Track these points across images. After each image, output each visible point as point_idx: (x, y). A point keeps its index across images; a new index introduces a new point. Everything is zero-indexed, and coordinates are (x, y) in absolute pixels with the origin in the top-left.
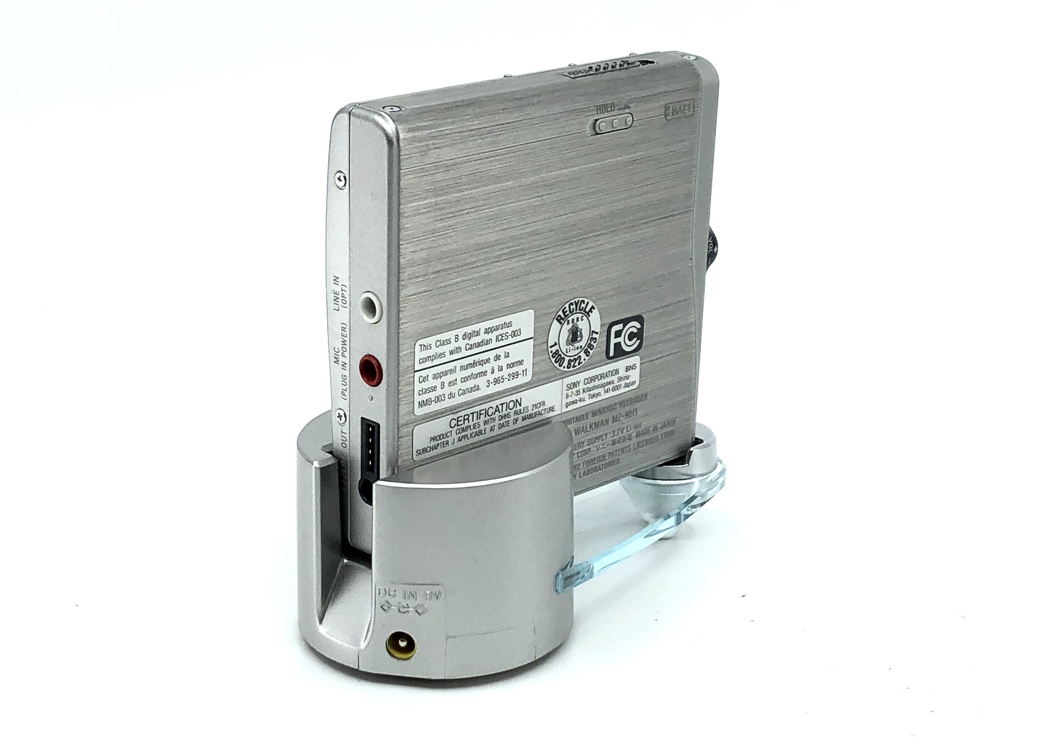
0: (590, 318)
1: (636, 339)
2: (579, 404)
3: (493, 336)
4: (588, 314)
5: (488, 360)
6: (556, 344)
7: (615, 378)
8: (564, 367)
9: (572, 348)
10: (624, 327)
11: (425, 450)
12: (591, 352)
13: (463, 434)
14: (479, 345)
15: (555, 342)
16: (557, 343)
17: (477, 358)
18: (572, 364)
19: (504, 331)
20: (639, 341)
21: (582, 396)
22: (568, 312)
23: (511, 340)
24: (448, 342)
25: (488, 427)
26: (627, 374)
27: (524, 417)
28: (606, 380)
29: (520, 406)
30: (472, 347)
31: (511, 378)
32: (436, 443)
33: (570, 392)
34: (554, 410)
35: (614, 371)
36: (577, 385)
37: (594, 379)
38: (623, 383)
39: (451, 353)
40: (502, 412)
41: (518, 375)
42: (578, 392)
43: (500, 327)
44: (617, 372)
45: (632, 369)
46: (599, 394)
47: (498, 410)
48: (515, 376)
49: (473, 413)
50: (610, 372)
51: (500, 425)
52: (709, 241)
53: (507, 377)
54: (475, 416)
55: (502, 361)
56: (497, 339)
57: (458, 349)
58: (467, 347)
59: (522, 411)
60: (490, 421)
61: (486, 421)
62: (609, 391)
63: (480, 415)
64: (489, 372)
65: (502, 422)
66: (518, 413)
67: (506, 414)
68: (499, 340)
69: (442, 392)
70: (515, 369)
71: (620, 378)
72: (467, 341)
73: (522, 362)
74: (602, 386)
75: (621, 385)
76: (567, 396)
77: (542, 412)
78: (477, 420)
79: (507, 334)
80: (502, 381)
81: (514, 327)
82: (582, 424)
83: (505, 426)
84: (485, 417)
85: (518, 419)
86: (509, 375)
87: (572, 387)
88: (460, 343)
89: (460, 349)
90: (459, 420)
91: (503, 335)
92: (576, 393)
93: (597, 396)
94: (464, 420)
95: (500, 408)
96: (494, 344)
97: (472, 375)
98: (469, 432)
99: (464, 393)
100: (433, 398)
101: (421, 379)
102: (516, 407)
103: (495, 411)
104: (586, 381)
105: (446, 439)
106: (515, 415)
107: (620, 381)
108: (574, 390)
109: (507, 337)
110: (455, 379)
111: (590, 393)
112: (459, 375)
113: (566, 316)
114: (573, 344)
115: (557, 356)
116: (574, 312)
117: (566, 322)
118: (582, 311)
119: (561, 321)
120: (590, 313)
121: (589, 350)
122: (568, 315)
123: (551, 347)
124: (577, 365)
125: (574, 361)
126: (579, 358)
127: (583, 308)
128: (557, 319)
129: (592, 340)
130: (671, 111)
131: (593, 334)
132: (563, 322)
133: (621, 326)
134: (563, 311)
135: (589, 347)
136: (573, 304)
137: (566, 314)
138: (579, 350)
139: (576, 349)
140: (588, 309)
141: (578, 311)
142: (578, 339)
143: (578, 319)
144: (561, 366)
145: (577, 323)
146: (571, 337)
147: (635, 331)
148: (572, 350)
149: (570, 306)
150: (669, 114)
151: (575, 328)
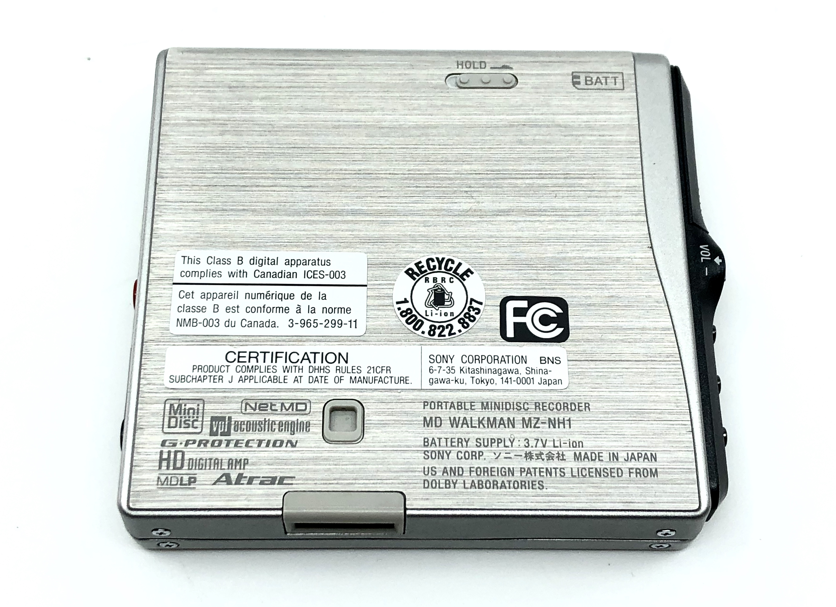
0: (464, 282)
1: (555, 325)
2: (453, 385)
3: (300, 270)
4: (462, 278)
5: (291, 296)
6: (406, 301)
7: (522, 367)
8: (423, 332)
9: (434, 311)
10: (530, 306)
11: (183, 379)
12: (471, 324)
13: (248, 374)
14: (275, 275)
15: (405, 299)
16: (409, 299)
17: (273, 289)
18: (438, 332)
19: (318, 268)
20: (562, 329)
21: (458, 375)
22: (426, 268)
23: (327, 280)
24: (227, 262)
25: (291, 376)
26: (543, 367)
27: (353, 378)
28: (503, 366)
29: (346, 362)
30: (264, 275)
31: (330, 325)
32: (202, 374)
33: (435, 366)
34: (407, 382)
35: (517, 358)
36: (449, 360)
37: (480, 359)
38: (537, 377)
39: (231, 275)
40: (315, 362)
41: (341, 324)
42: (451, 370)
43: (311, 262)
44: (523, 359)
45: (553, 363)
46: (491, 381)
47: (308, 359)
48: (337, 324)
49: (265, 353)
50: (510, 358)
51: (311, 378)
52: (701, 247)
53: (323, 322)
54: (268, 356)
55: (315, 302)
56: (306, 274)
57: (242, 273)
58: (257, 274)
59: (350, 370)
60: (294, 368)
61: (286, 367)
62: (509, 380)
63: (277, 357)
64: (293, 309)
65: (314, 375)
66: (344, 371)
67: (322, 368)
68: (309, 276)
69: (215, 316)
70: (336, 316)
71: (530, 370)
72: (256, 267)
73: (348, 310)
74: (495, 372)
75: (533, 379)
76: (431, 370)
77: (386, 380)
78: (272, 362)
79: (322, 273)
80: (315, 325)
81: (334, 267)
82: (461, 414)
83: (320, 381)
84: (286, 362)
85: (342, 378)
86: (327, 321)
87: (439, 361)
88: (246, 266)
89: (245, 274)
90: (241, 354)
91: (315, 273)
92: (447, 370)
93: (487, 383)
94: (250, 357)
95: (311, 357)
96: (300, 279)
97: (264, 307)
98: (257, 374)
99: (250, 324)
100: (200, 320)
101: (182, 294)
102: (339, 363)
103: (303, 359)
104: (465, 359)
105: (219, 373)
106: (338, 371)
107: (531, 372)
108: (444, 365)
109: (322, 276)
110: (236, 306)
111: (473, 375)
112: (243, 303)
113: (422, 272)
114: (437, 308)
115: (409, 316)
116: (437, 270)
117: (423, 279)
118: (451, 272)
119: (415, 276)
120: (465, 277)
121: (467, 320)
122: (426, 271)
123: (398, 303)
124: (447, 335)
125: (441, 328)
126: (449, 327)
127: (451, 268)
128: (407, 272)
129: (471, 309)
130: (582, 80)
131: (473, 302)
132: (417, 278)
133: (524, 304)
134: (417, 265)
135: (466, 318)
136: (433, 260)
137: (423, 269)
138: (449, 317)
139: (443, 314)
140: (460, 271)
141: (443, 270)
142: (446, 303)
143: (443, 280)
144: (417, 330)
145: (443, 284)
146: (433, 298)
147: (553, 315)
148: (436, 314)
149: (428, 261)
150: (579, 83)
151: (439, 289)
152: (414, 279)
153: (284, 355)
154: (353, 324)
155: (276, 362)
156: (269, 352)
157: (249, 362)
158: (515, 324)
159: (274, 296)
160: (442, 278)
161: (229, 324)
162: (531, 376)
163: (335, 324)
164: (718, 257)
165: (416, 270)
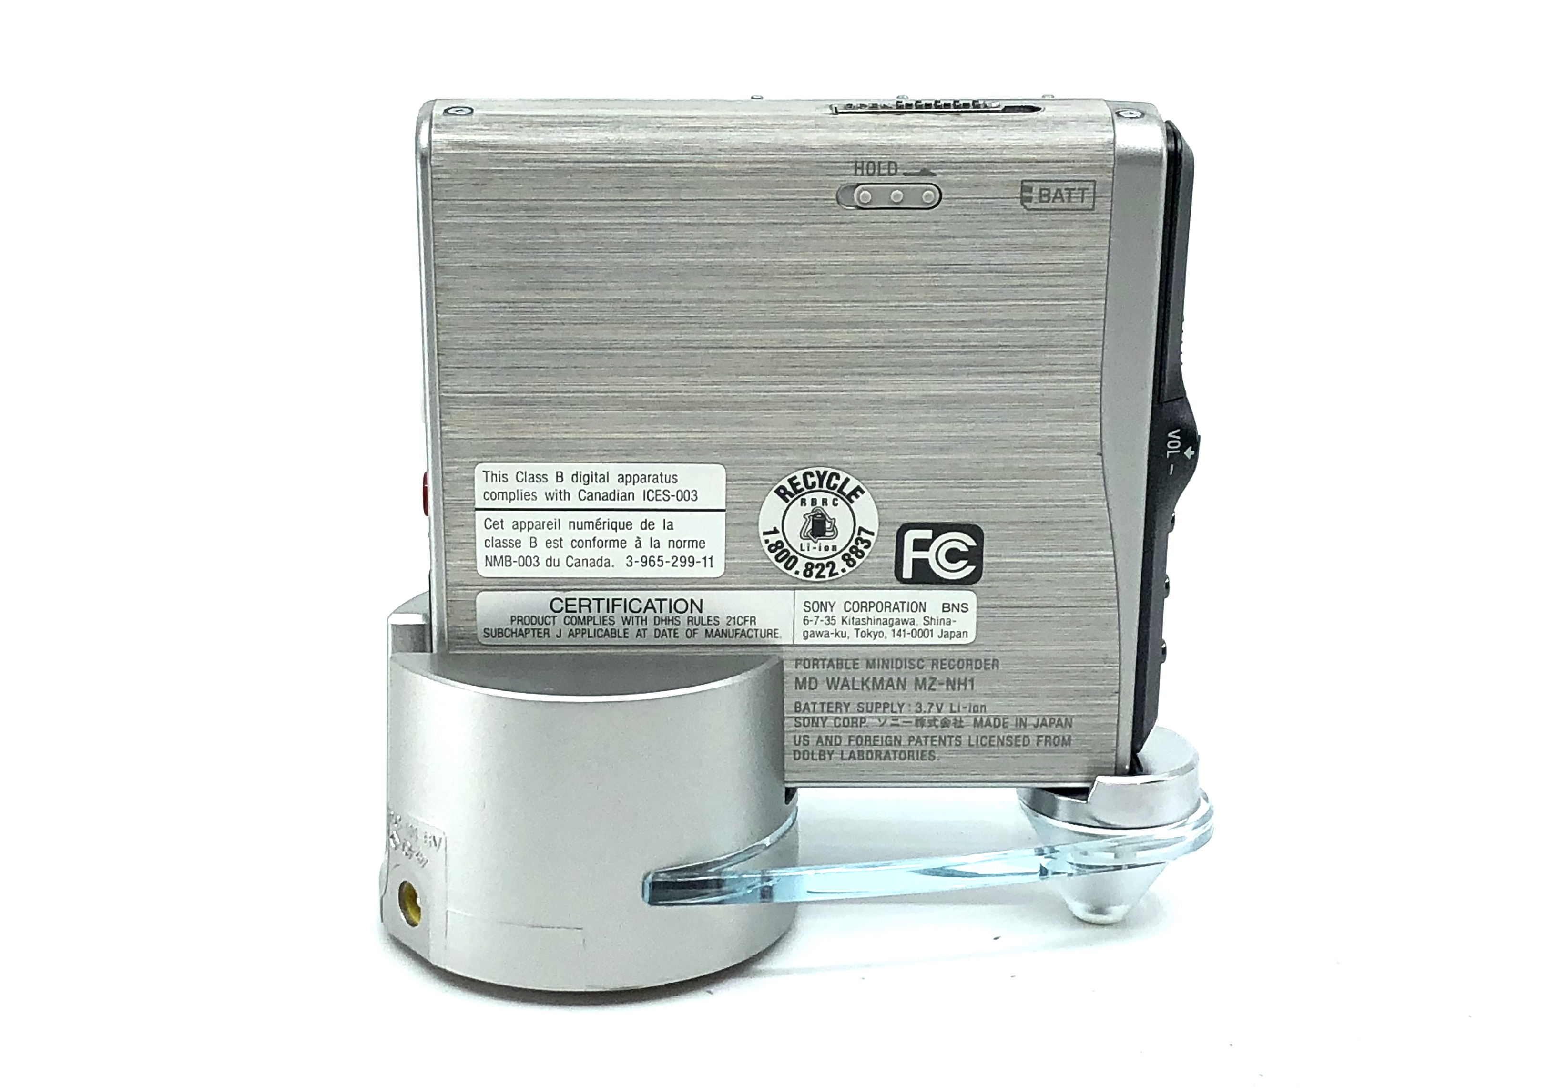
0: (852, 505)
1: (965, 562)
2: (833, 640)
3: (638, 489)
4: (849, 499)
5: (628, 525)
6: (775, 531)
7: (919, 617)
8: (797, 573)
9: (812, 545)
10: (935, 537)
11: (500, 633)
12: (859, 561)
13: (580, 627)
14: (606, 497)
15: (775, 528)
16: (779, 529)
17: (604, 516)
18: (815, 571)
19: (662, 486)
20: (973, 568)
21: (839, 627)
22: (802, 485)
23: (673, 504)
24: (543, 478)
25: (633, 629)
26: (946, 616)
27: (709, 631)
28: (895, 615)
29: (701, 611)
30: (591, 497)
31: (678, 563)
32: (524, 627)
33: (811, 615)
34: (776, 635)
35: (914, 605)
36: (829, 608)
37: (868, 607)
38: (937, 629)
39: (549, 496)
40: (661, 612)
41: (693, 562)
42: (830, 620)
43: (651, 478)
44: (922, 607)
45: (958, 610)
46: (880, 634)
47: (653, 608)
48: (688, 563)
49: (599, 600)
50: (905, 605)
51: (657, 632)
52: (1170, 435)
53: (670, 559)
54: (603, 604)
55: (659, 533)
56: (646, 495)
57: (563, 495)
58: (583, 495)
59: (705, 621)
60: (635, 619)
61: (626, 618)
62: (902, 633)
63: (614, 605)
64: (631, 544)
65: (661, 627)
66: (697, 622)
67: (671, 618)
68: (651, 498)
69: (532, 553)
70: (686, 552)
71: (929, 620)
72: (580, 485)
73: (701, 544)
74: (886, 622)
75: (932, 631)
76: (806, 621)
77: (750, 633)
78: (608, 611)
79: (666, 493)
80: (660, 563)
81: (681, 486)
82: (842, 673)
83: (668, 635)
84: (625, 611)
85: (696, 631)
86: (675, 559)
87: (815, 608)
88: (567, 485)
89: (567, 495)
90: (569, 602)
91: (658, 493)
92: (826, 620)
93: (875, 636)
94: (581, 606)
95: (657, 604)
96: (639, 503)
97: (594, 540)
98: (591, 627)
99: (578, 563)
100: (515, 558)
101: (489, 524)
102: (692, 612)
103: (647, 608)
104: (849, 606)
105: (544, 626)
106: (690, 623)
107: (929, 623)
108: (822, 614)
109: (666, 498)
110: (559, 539)
111: (858, 627)
112: (568, 534)
113: (797, 492)
114: (815, 540)
115: (779, 551)
116: (817, 488)
117: (799, 501)
118: (835, 491)
119: (787, 496)
120: (853, 498)
121: (853, 556)
122: (802, 490)
123: (765, 533)
124: (827, 575)
125: (820, 567)
126: (831, 565)
127: (835, 486)
128: (777, 491)
129: (859, 541)
130: (1035, 194)
131: (863, 533)
132: (791, 499)
133: (927, 534)
134: (790, 481)
135: (853, 553)
136: (812, 475)
137: (798, 488)
138: (830, 552)
139: (823, 549)
140: (847, 490)
141: (825, 488)
142: (827, 534)
143: (825, 501)
144: (790, 569)
145: (824, 507)
146: (810, 527)
147: (963, 548)
148: (815, 548)
149: (805, 475)
150: (1030, 199)
151: (818, 514)
152: (787, 501)
153: (622, 603)
154: (708, 561)
155: (613, 611)
156: (604, 599)
157: (580, 611)
158: (915, 561)
159: (606, 525)
160: (823, 499)
161: (551, 562)
162: (929, 627)
163: (685, 562)
164: (1190, 447)
165: (789, 488)
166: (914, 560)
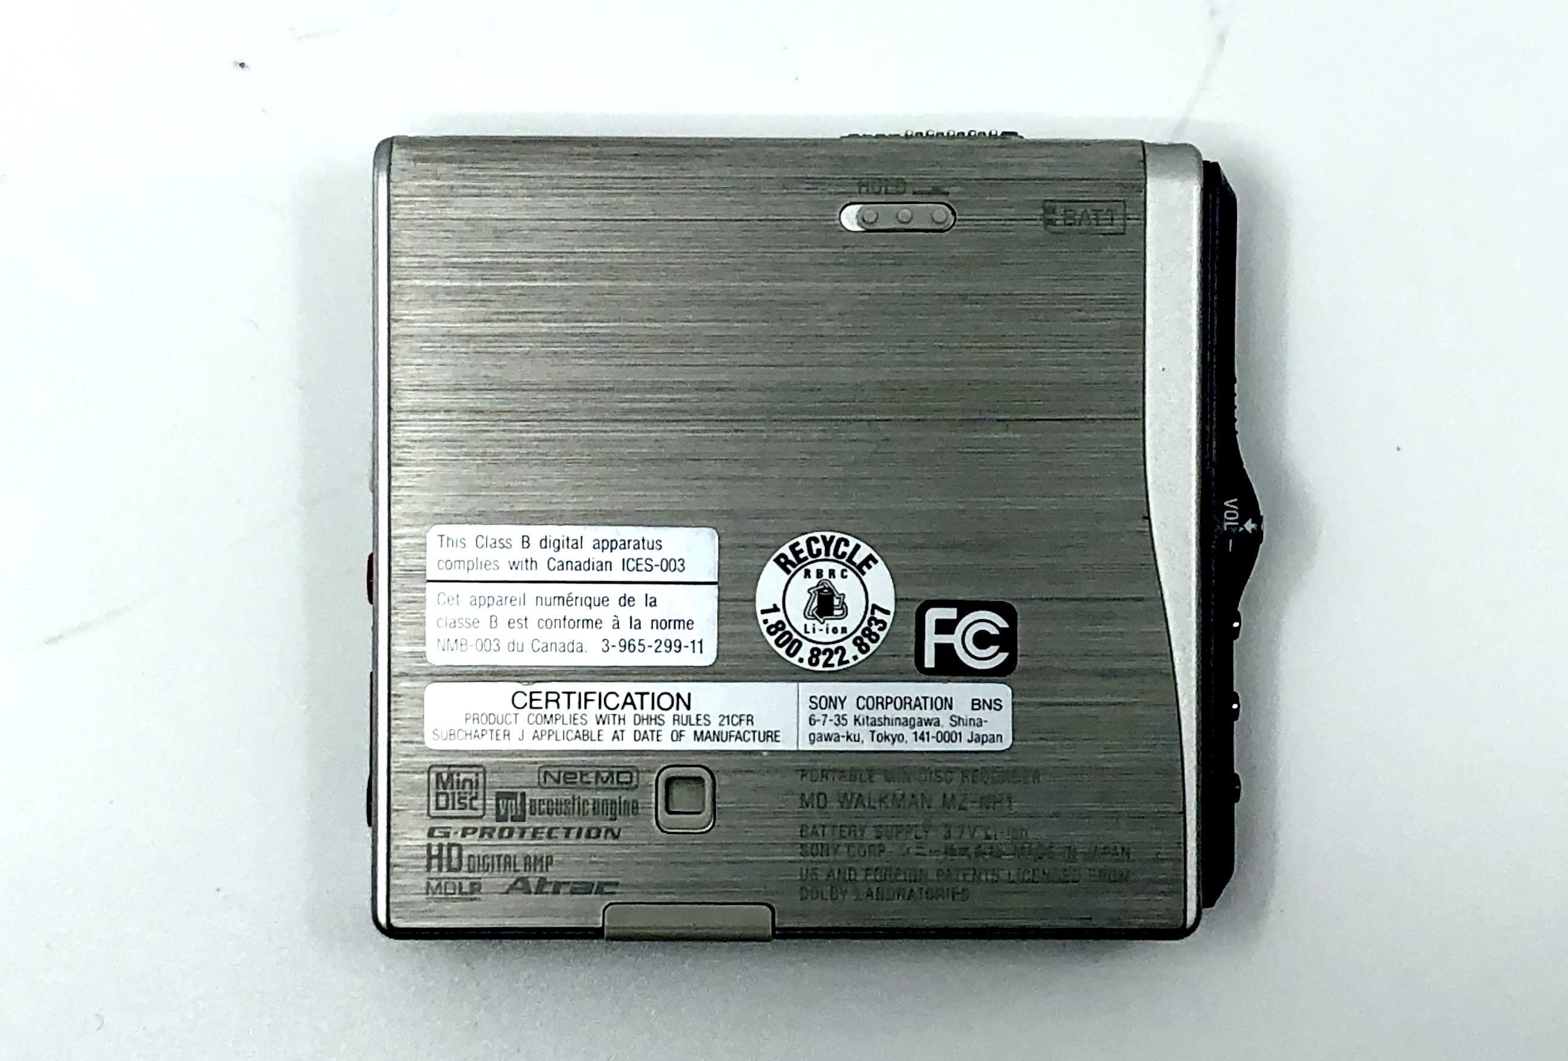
0: (863, 578)
1: (996, 648)
2: (844, 745)
3: (614, 557)
4: (860, 569)
5: (604, 601)
6: (775, 609)
7: (944, 716)
8: (801, 660)
9: (818, 626)
10: (961, 616)
11: (452, 734)
12: (873, 647)
13: (547, 727)
14: (579, 566)
15: (775, 605)
16: (780, 606)
17: (576, 590)
18: (822, 658)
19: (643, 554)
20: (1005, 655)
21: (852, 729)
22: (805, 554)
23: (657, 575)
24: (505, 544)
25: (608, 730)
26: (976, 715)
27: (699, 734)
28: (917, 713)
29: (688, 708)
30: (562, 566)
31: (663, 648)
32: (480, 727)
33: (818, 713)
34: (778, 739)
35: (939, 701)
36: (839, 705)
37: (885, 703)
38: (966, 731)
39: (514, 566)
40: (642, 708)
41: (680, 647)
42: (841, 720)
43: (632, 544)
44: (947, 703)
45: (990, 708)
46: (900, 738)
47: (632, 703)
48: (673, 647)
49: (569, 693)
50: (928, 701)
51: (637, 734)
52: (1226, 503)
53: (652, 643)
54: (574, 698)
55: (640, 611)
56: (625, 563)
57: (529, 563)
58: (553, 564)
59: (694, 721)
60: (611, 717)
61: (601, 716)
62: (926, 736)
63: (586, 700)
64: (608, 623)
65: (642, 728)
66: (684, 722)
67: (653, 717)
68: (631, 568)
69: (492, 634)
70: (671, 634)
71: (957, 719)
72: (550, 552)
73: (689, 624)
74: (906, 722)
75: (960, 734)
76: (812, 721)
77: (747, 736)
78: (580, 707)
79: (649, 562)
80: (641, 648)
81: (667, 553)
82: (856, 787)
83: (650, 737)
84: (600, 708)
85: (683, 733)
86: (658, 642)
87: (823, 706)
88: (535, 552)
89: (534, 564)
90: (534, 696)
91: (639, 562)
92: (835, 720)
93: (894, 740)
94: (547, 701)
95: (637, 699)
96: (617, 574)
97: (565, 619)
98: (558, 727)
99: (546, 648)
100: (471, 641)
101: (443, 599)
102: (678, 709)
103: (625, 703)
104: (862, 703)
105: (504, 726)
106: (676, 722)
107: (957, 724)
108: (831, 712)
109: (649, 568)
110: (524, 618)
111: (873, 728)
112: (535, 612)
113: (800, 561)
114: (822, 620)
115: (780, 633)
116: (822, 556)
117: (802, 572)
118: (844, 560)
119: (789, 566)
120: (865, 568)
121: (866, 640)
122: (806, 558)
123: (763, 612)
124: (836, 663)
125: (828, 653)
126: (840, 651)
127: (844, 554)
128: (777, 561)
129: (873, 622)
130: (1059, 216)
131: (876, 611)
132: (793, 570)
133: (951, 613)
134: (792, 548)
135: (865, 636)
136: (816, 540)
137: (802, 556)
138: (839, 636)
139: (830, 630)
140: (858, 559)
141: (832, 557)
142: (836, 612)
143: (832, 573)
144: (792, 656)
145: (832, 580)
146: (815, 604)
147: (994, 631)
148: (821, 630)
149: (808, 542)
150: (1052, 222)
151: (825, 588)
152: (788, 571)
153: (596, 697)
154: (697, 646)
155: (586, 708)
156: (575, 693)
157: (547, 707)
158: (939, 647)
159: (579, 600)
160: (830, 570)
161: (514, 646)
162: (958, 729)
163: (670, 647)
164: (1250, 520)
165: (791, 557)
166: (937, 645)
